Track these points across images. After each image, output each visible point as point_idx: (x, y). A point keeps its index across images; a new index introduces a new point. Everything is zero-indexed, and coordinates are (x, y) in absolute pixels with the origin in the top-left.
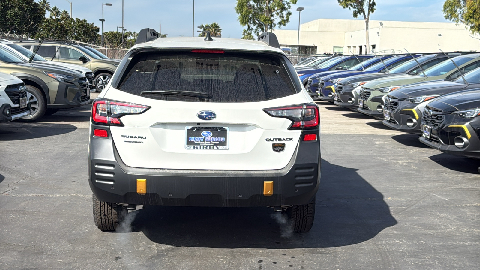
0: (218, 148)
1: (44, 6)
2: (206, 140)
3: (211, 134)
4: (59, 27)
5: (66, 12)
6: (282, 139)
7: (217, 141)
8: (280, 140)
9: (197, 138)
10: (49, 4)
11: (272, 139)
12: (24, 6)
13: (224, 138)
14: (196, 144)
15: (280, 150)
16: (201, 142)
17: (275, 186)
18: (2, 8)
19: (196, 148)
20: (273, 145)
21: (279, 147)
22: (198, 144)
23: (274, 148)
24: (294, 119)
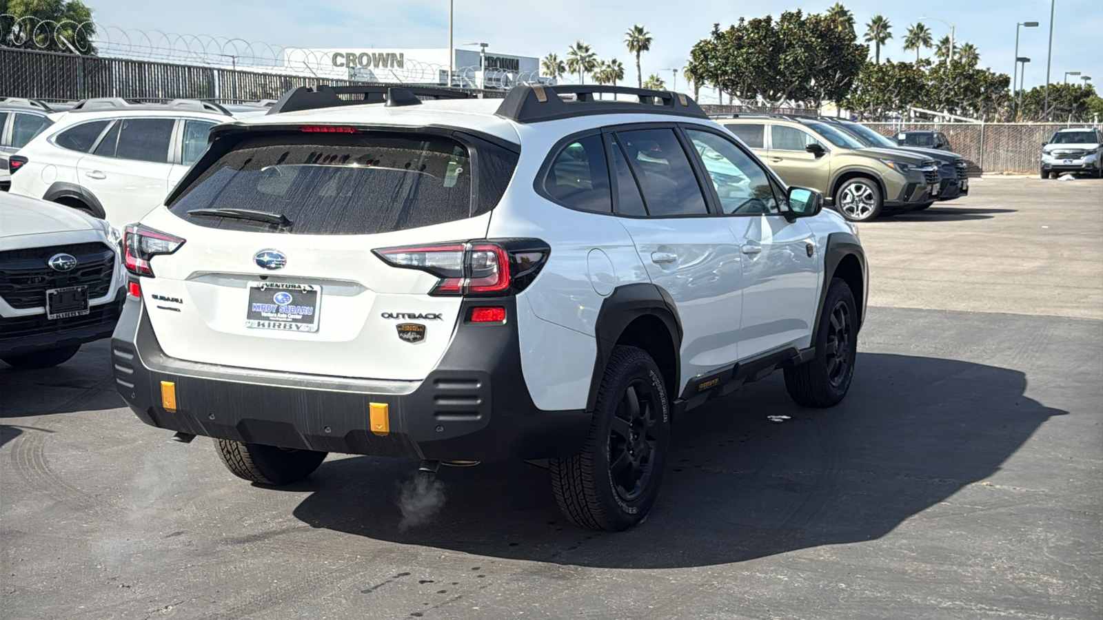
0: (298, 328)
1: (918, 38)
2: (280, 310)
3: (290, 298)
4: (903, 81)
5: (971, 47)
6: (417, 315)
7: (298, 314)
8: (411, 316)
9: (266, 305)
10: (928, 32)
11: (395, 315)
12: (813, 42)
13: (312, 308)
14: (264, 317)
15: (415, 340)
16: (272, 315)
17: (392, 414)
18: (771, 49)
19: (261, 326)
20: (399, 326)
21: (412, 331)
22: (267, 318)
23: (401, 334)
24: (443, 273)
